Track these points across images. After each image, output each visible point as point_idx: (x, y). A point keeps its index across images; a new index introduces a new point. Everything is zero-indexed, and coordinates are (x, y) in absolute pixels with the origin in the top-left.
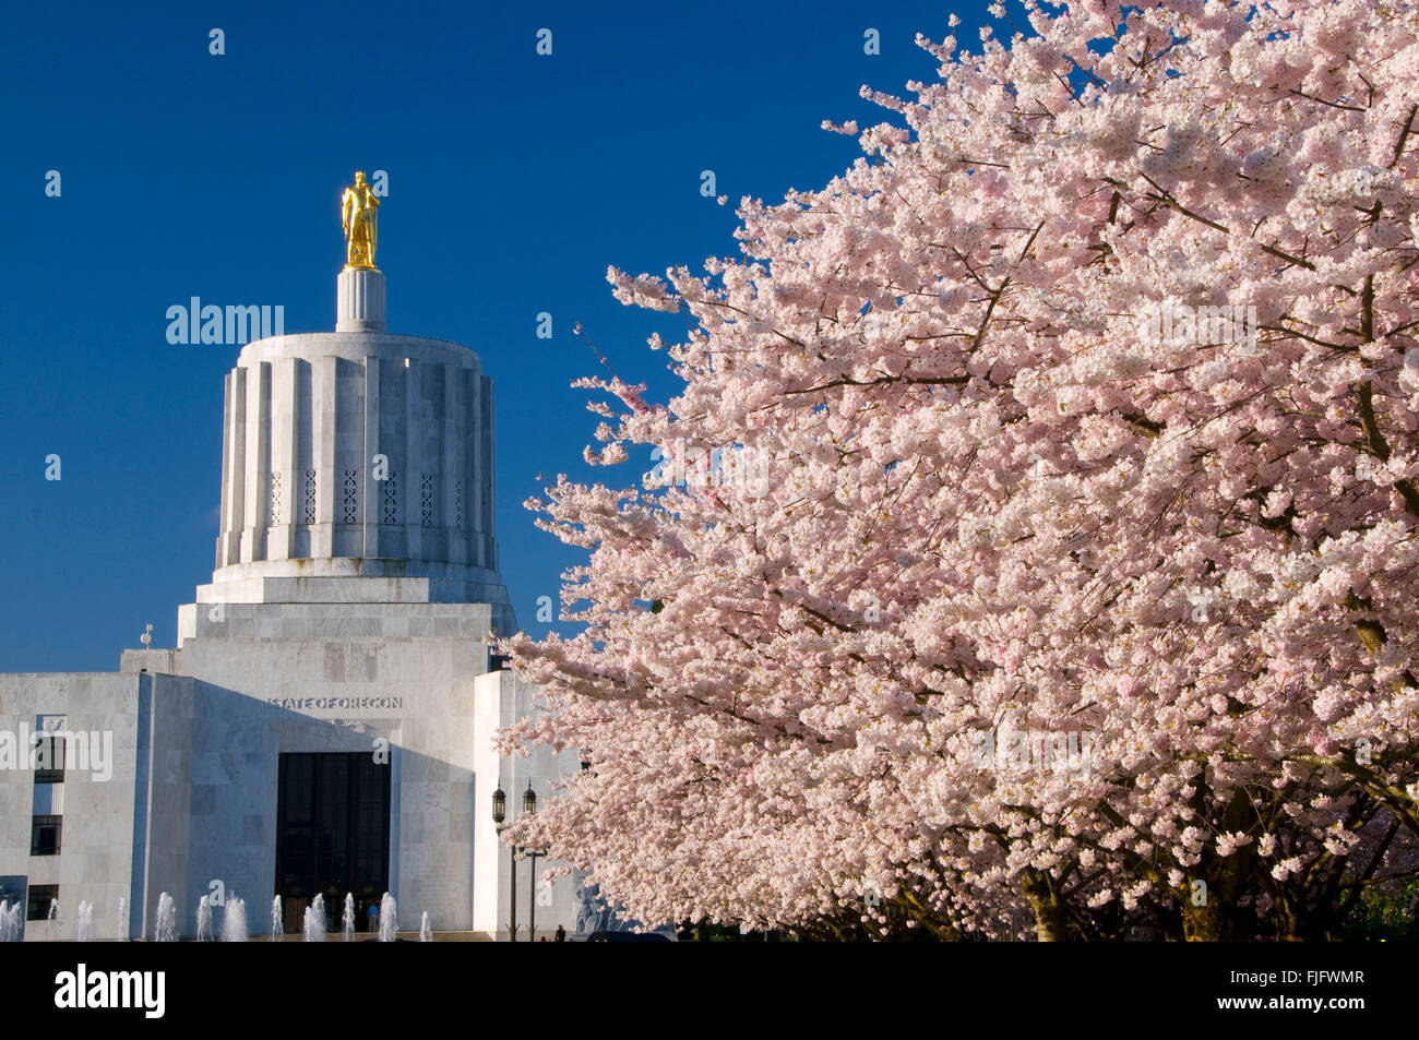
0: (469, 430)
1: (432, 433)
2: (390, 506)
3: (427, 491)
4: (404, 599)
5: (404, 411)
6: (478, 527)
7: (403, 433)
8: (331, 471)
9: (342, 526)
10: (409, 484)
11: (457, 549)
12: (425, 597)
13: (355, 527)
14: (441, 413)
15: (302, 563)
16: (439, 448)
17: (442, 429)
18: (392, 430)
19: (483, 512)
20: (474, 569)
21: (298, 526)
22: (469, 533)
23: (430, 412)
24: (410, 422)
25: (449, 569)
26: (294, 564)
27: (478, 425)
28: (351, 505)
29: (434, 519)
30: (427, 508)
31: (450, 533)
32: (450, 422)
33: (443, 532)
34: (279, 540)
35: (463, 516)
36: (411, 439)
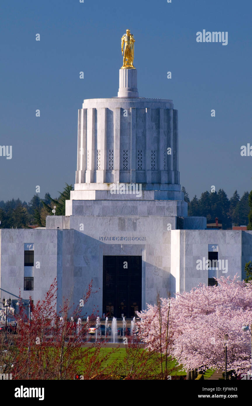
0: (169, 132)
1: (155, 135)
2: (140, 163)
3: (153, 157)
4: (145, 199)
5: (145, 127)
6: (172, 168)
7: (144, 135)
8: (119, 151)
9: (123, 170)
10: (147, 155)
11: (164, 178)
12: (153, 198)
13: (127, 171)
14: (158, 127)
15: (109, 185)
16: (158, 140)
17: (159, 133)
18: (140, 135)
19: (174, 162)
20: (171, 185)
21: (107, 170)
22: (168, 171)
23: (154, 127)
24: (147, 131)
25: (161, 186)
26: (106, 185)
27: (172, 130)
28: (126, 163)
29: (156, 167)
30: (153, 163)
31: (162, 173)
32: (161, 130)
33: (159, 172)
34: (100, 175)
35: (166, 165)
36: (147, 138)
